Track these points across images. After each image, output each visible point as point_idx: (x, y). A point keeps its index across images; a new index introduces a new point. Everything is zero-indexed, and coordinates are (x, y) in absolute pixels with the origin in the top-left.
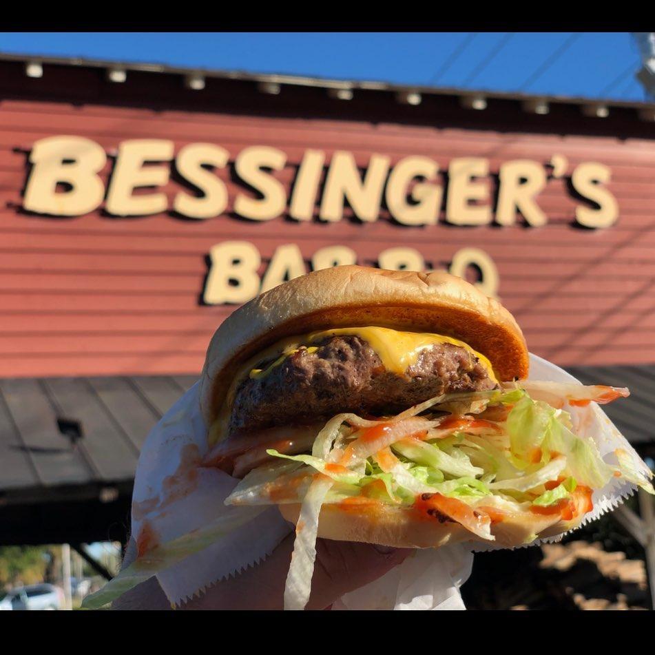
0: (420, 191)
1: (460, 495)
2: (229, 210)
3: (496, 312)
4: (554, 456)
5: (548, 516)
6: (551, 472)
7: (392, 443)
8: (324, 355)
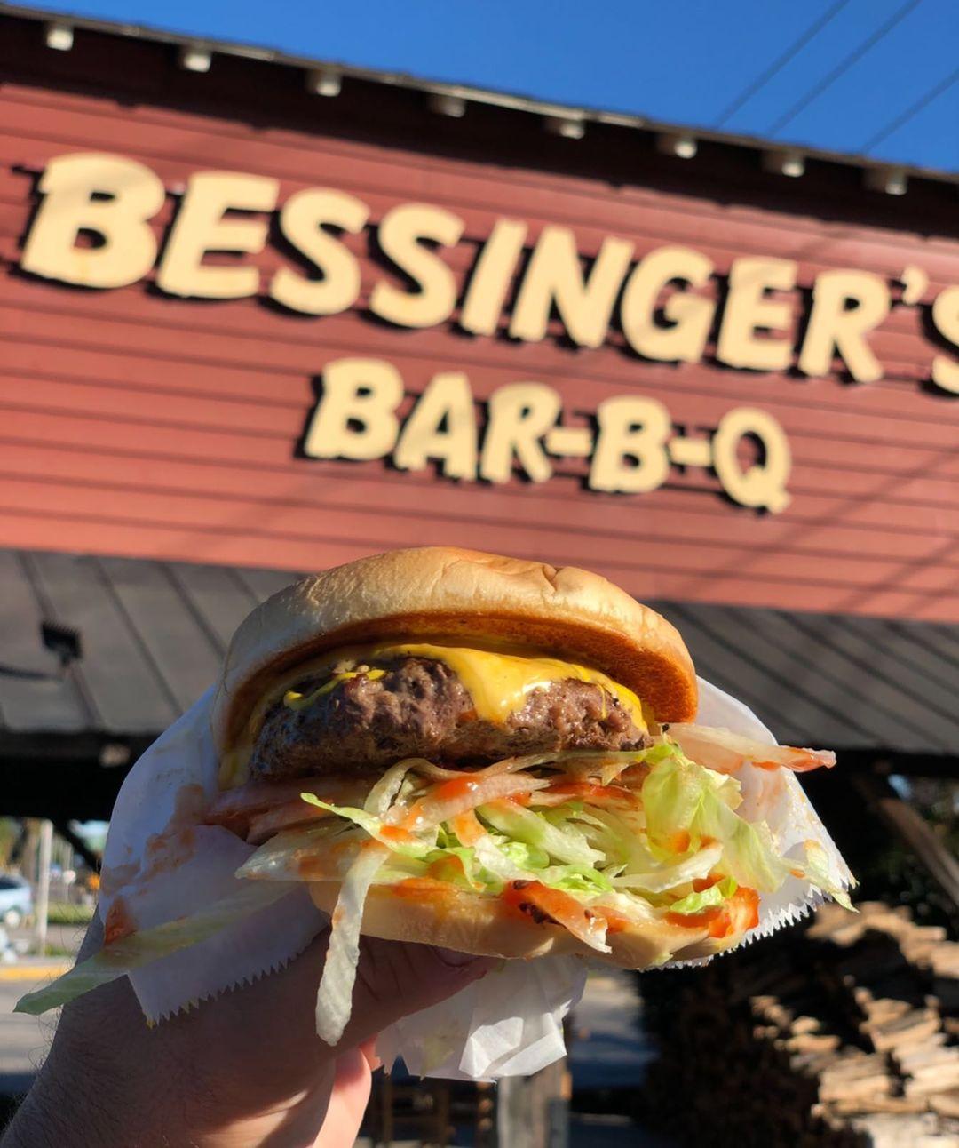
0: (677, 306)
1: (569, 887)
2: (362, 304)
3: (652, 634)
4: (706, 843)
5: (689, 929)
6: (699, 865)
7: (478, 805)
8: (391, 686)
